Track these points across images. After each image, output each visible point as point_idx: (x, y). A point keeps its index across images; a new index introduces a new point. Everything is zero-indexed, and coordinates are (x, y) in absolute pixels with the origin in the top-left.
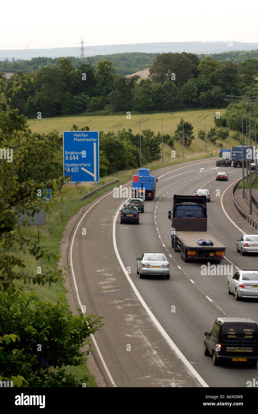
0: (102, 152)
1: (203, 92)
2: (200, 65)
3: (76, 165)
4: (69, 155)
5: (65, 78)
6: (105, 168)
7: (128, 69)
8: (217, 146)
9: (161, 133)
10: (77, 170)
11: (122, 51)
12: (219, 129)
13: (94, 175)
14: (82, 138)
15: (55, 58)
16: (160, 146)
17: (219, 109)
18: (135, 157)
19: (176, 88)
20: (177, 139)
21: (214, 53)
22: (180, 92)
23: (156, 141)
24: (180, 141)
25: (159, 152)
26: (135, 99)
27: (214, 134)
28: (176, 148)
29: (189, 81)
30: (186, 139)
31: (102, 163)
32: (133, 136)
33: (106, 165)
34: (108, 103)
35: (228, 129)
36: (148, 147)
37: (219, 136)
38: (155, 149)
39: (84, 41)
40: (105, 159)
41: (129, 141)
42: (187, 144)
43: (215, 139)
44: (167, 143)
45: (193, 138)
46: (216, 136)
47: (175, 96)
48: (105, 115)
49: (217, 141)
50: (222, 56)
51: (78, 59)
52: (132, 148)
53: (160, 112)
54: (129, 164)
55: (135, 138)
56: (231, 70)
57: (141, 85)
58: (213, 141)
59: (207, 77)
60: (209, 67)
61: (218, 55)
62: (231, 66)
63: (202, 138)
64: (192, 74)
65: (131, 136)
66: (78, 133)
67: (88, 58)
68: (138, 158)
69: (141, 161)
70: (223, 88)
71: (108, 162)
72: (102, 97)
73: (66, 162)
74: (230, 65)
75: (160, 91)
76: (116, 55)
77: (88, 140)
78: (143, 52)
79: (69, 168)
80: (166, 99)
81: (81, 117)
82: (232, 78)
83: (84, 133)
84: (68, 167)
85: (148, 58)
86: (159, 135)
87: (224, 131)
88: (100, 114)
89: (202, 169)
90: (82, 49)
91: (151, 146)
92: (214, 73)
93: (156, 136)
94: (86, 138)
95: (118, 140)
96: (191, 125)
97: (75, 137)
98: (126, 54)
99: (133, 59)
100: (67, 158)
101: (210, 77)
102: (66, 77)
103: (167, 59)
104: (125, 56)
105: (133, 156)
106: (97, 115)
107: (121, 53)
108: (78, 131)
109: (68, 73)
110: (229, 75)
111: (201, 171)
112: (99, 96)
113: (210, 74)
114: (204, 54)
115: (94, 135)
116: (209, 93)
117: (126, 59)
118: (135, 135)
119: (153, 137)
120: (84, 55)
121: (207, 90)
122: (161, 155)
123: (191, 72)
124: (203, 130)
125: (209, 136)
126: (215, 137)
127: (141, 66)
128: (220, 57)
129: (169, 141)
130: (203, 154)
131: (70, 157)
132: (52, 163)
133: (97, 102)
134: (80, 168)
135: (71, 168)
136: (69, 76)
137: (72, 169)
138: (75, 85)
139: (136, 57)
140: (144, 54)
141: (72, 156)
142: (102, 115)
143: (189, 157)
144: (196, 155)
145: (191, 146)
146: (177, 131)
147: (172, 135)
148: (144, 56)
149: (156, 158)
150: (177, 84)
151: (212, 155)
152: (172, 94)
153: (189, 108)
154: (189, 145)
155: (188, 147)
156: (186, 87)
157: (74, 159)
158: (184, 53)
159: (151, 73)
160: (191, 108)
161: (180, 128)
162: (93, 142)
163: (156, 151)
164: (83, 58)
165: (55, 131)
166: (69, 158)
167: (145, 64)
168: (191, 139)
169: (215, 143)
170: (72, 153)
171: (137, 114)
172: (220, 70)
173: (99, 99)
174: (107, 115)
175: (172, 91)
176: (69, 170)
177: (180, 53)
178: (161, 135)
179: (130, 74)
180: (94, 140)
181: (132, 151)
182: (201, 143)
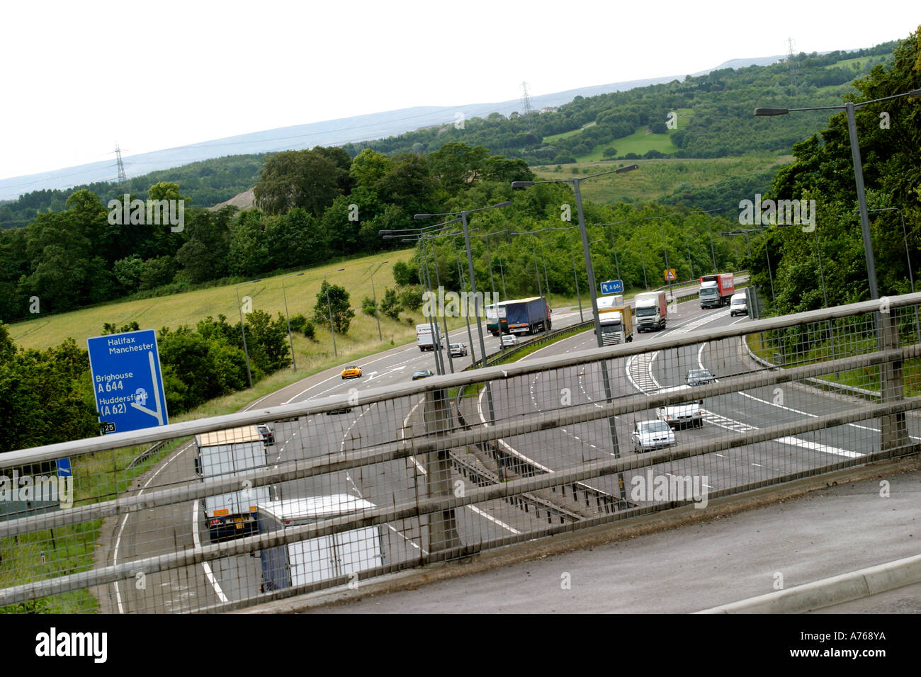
0: (169, 368)
1: (366, 221)
2: (353, 166)
3: (121, 399)
4: (104, 383)
5: (88, 228)
6: (178, 398)
7: (219, 192)
8: (402, 324)
9: (284, 314)
10: (123, 410)
11: (202, 157)
12: (403, 290)
13: (158, 415)
14: (126, 345)
15: (66, 189)
16: (285, 339)
17: (401, 249)
18: (237, 369)
19: (311, 220)
20: (320, 322)
21: (386, 137)
22: (320, 227)
23: (277, 331)
24: (327, 325)
25: (285, 351)
26: (233, 252)
27: (393, 301)
28: (321, 340)
29: (335, 202)
30: (337, 320)
31: (171, 388)
32: (230, 327)
33: (181, 392)
34: (181, 267)
35: (422, 287)
36: (263, 345)
37: (405, 303)
38: (278, 348)
39: (121, 148)
40: (175, 381)
41: (225, 340)
42: (341, 328)
43: (397, 311)
44: (301, 332)
45: (351, 314)
46: (398, 306)
47: (311, 236)
48: (178, 292)
49: (401, 315)
50: (404, 140)
51: (114, 184)
52: (230, 353)
53: (286, 272)
54: (228, 384)
55: (234, 332)
56: (415, 169)
57: (241, 223)
58: (394, 316)
59: (370, 190)
60: (373, 170)
61: (396, 140)
62: (413, 163)
63: (372, 313)
64: (340, 187)
65: (226, 329)
66: (115, 338)
67: (135, 180)
68: (245, 370)
69: (250, 375)
70: (404, 208)
71: (182, 385)
72: (168, 256)
73: (100, 396)
74: (412, 159)
75: (281, 230)
76: (189, 166)
77: (136, 348)
78: (243, 152)
79: (107, 407)
80: (295, 243)
81: (129, 303)
82: (419, 186)
83: (127, 336)
84: (105, 406)
85: (255, 163)
86: (282, 318)
87: (414, 292)
88: (167, 291)
89: (372, 374)
90: (120, 163)
91: (269, 342)
92: (383, 179)
93: (275, 322)
94: (133, 345)
95: (200, 339)
96: (344, 291)
97: (112, 347)
98: (210, 161)
99: (225, 169)
100: (101, 389)
101: (375, 189)
102: (91, 226)
103: (287, 165)
104: (209, 166)
105: (233, 367)
106: (161, 295)
107: (201, 161)
108: (116, 334)
109: (93, 218)
110: (413, 180)
111: (371, 378)
112: (161, 256)
113: (377, 184)
114: (366, 142)
115: (148, 336)
116: (379, 221)
117: (212, 171)
118: (233, 326)
119: (269, 325)
120: (124, 176)
121: (374, 216)
122: (290, 357)
123: (337, 184)
124: (371, 298)
125: (384, 306)
126: (395, 307)
127: (242, 182)
128: (399, 143)
129: (304, 327)
130: (375, 344)
131: (107, 386)
132: (69, 403)
133: (159, 269)
134: (128, 404)
135: (110, 406)
136: (95, 224)
137: (114, 408)
138: (111, 241)
139: (231, 165)
140: (247, 156)
141: (111, 384)
142: (171, 293)
143: (347, 353)
144: (362, 348)
145: (350, 332)
146: (319, 306)
147: (310, 314)
148: (247, 160)
149: (282, 364)
150: (313, 211)
151: (392, 343)
152: (306, 233)
153: (342, 255)
154: (345, 330)
155: (344, 334)
156: (331, 216)
157: (116, 388)
158: (318, 148)
159: (258, 197)
160: (346, 255)
161: (322, 300)
162: (148, 351)
163: (279, 351)
164: (123, 183)
165: (70, 339)
166: (104, 388)
167: (250, 177)
168: (348, 317)
169: (398, 320)
170: (109, 378)
171: (241, 282)
172: (394, 172)
173: (162, 262)
174: (181, 292)
175: (303, 227)
176: (108, 412)
177: (311, 149)
178: (286, 318)
179: (222, 202)
180: (148, 347)
181: (230, 357)
182: (370, 322)
